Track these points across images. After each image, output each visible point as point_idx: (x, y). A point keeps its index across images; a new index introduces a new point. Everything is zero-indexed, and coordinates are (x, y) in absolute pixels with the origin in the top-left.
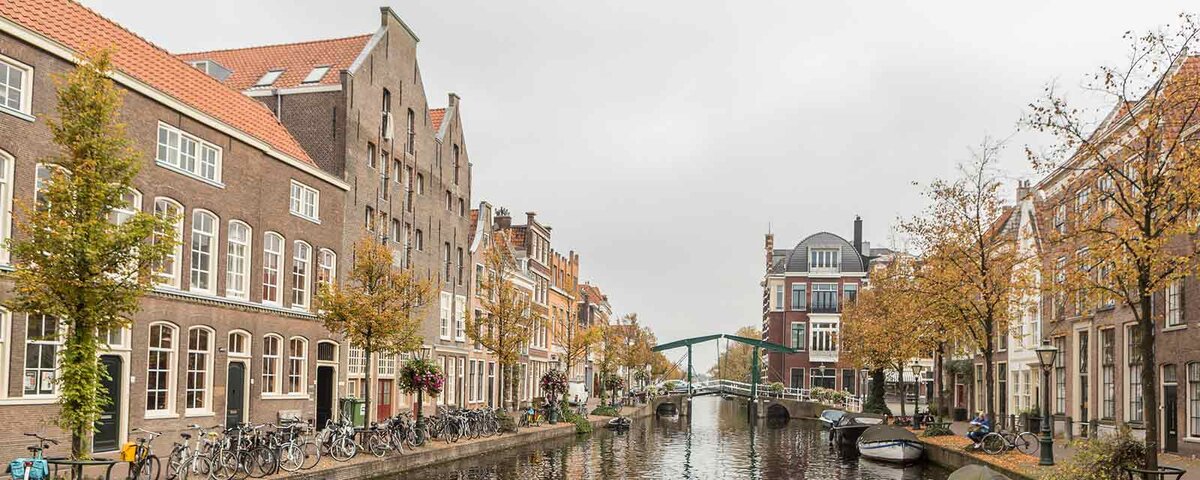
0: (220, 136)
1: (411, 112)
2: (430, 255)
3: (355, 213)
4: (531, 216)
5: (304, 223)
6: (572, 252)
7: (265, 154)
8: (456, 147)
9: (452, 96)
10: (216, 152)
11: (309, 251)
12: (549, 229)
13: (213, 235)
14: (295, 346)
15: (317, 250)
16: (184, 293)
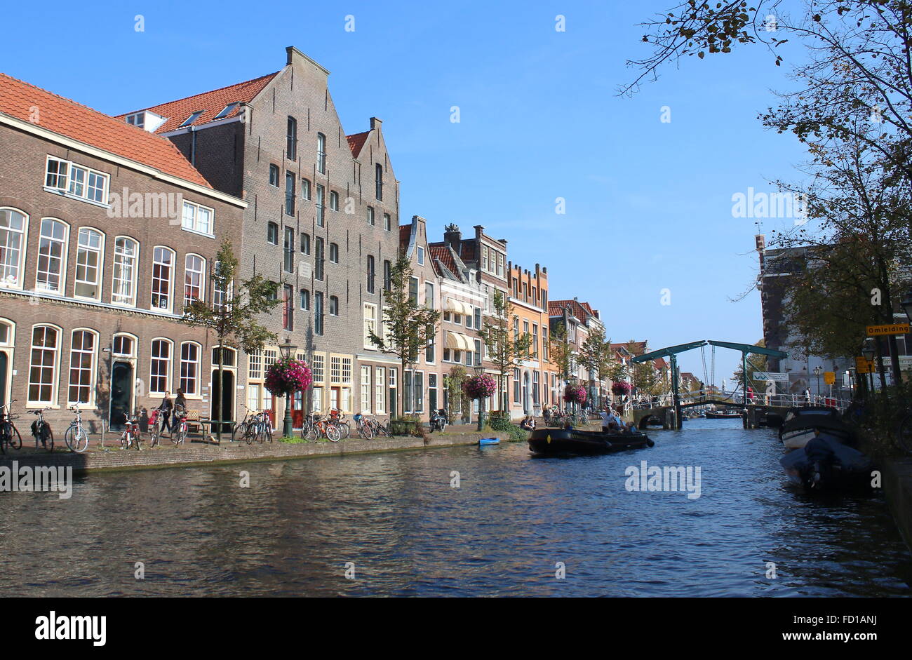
0: (107, 164)
1: (322, 136)
2: (348, 267)
3: (256, 229)
4: (478, 229)
5: (197, 238)
6: (537, 266)
7: (154, 177)
8: (379, 166)
9: (373, 120)
10: (105, 178)
11: (203, 263)
12: (503, 241)
13: (99, 249)
14: (188, 351)
15: (211, 262)
16: (69, 299)
